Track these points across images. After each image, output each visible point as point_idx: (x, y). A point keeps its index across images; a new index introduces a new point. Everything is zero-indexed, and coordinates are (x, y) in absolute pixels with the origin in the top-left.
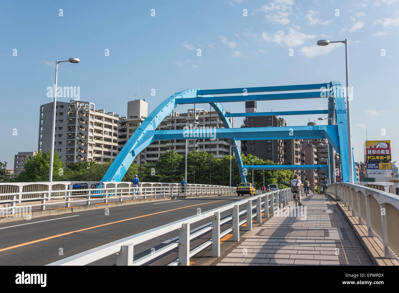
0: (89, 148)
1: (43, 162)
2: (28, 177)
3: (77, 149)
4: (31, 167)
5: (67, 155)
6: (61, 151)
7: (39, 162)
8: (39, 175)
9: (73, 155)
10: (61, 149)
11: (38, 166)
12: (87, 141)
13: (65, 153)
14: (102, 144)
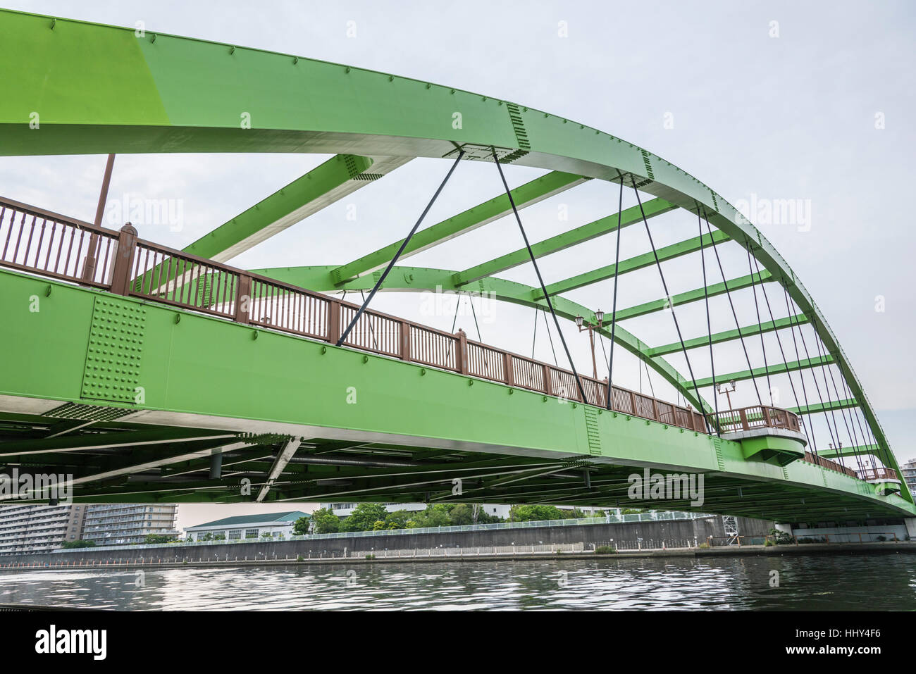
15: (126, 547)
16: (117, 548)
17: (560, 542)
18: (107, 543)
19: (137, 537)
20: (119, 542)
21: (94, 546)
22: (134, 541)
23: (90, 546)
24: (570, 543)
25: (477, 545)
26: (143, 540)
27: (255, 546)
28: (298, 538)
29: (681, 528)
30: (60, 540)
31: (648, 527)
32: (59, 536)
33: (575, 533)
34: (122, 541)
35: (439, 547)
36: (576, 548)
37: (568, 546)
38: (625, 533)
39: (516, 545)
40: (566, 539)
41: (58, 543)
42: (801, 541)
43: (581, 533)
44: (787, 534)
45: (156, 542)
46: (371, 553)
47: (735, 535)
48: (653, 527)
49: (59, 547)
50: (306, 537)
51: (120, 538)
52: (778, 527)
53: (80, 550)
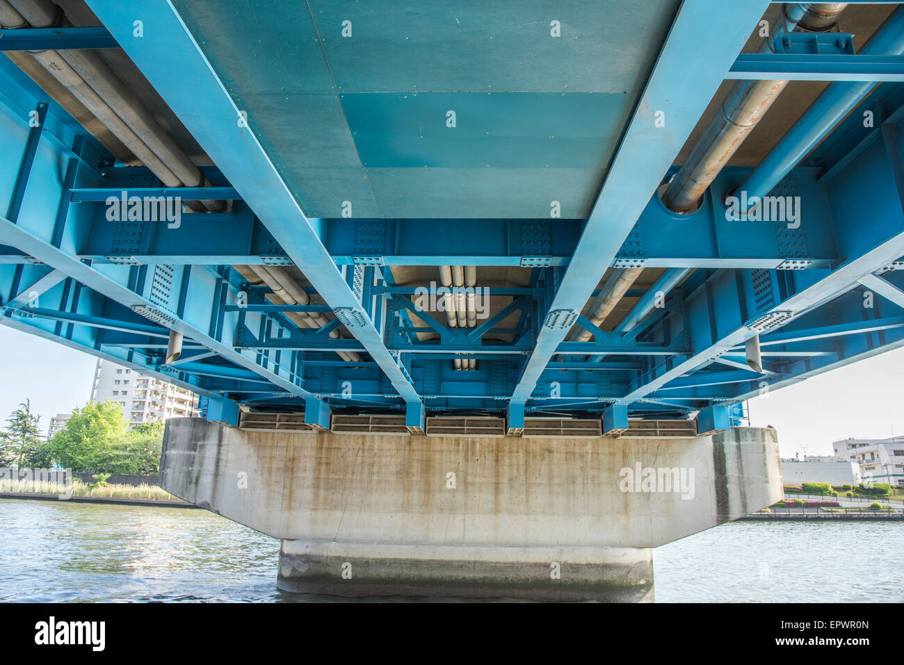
0: (168, 404)
1: (96, 416)
2: (71, 439)
3: (149, 403)
4: (77, 423)
5: (133, 411)
6: (124, 405)
7: (90, 417)
8: (87, 436)
9: (141, 411)
10: (124, 403)
11: (88, 422)
12: (166, 392)
13: (131, 408)
14: (186, 401)
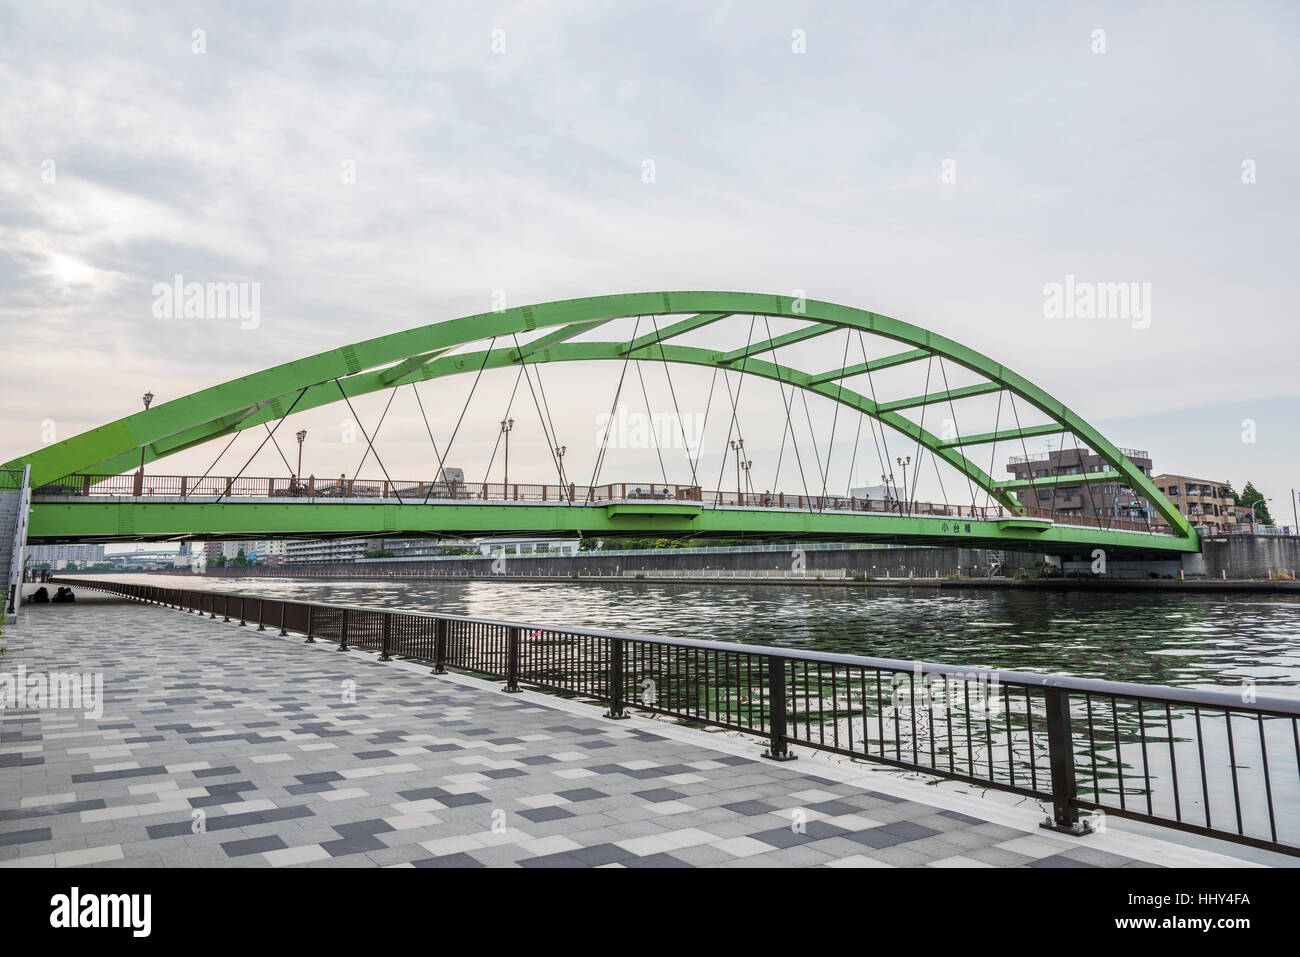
15: (423, 559)
16: (415, 559)
17: (823, 567)
18: (407, 553)
19: (434, 548)
20: (417, 553)
21: (394, 556)
22: (432, 552)
23: (389, 557)
24: (833, 568)
25: (742, 568)
26: (438, 551)
27: (534, 562)
28: (583, 554)
29: (945, 556)
30: (362, 549)
31: (912, 554)
32: (361, 545)
33: (839, 558)
34: (421, 552)
35: (706, 569)
36: (840, 574)
37: (832, 572)
38: (889, 560)
39: (780, 569)
40: (829, 564)
41: (361, 552)
42: (1069, 576)
43: (845, 558)
44: (1055, 566)
45: (450, 554)
46: (640, 573)
47: (996, 566)
48: (917, 555)
49: (362, 556)
50: (592, 553)
51: (418, 549)
52: (1047, 559)
53: (378, 560)
